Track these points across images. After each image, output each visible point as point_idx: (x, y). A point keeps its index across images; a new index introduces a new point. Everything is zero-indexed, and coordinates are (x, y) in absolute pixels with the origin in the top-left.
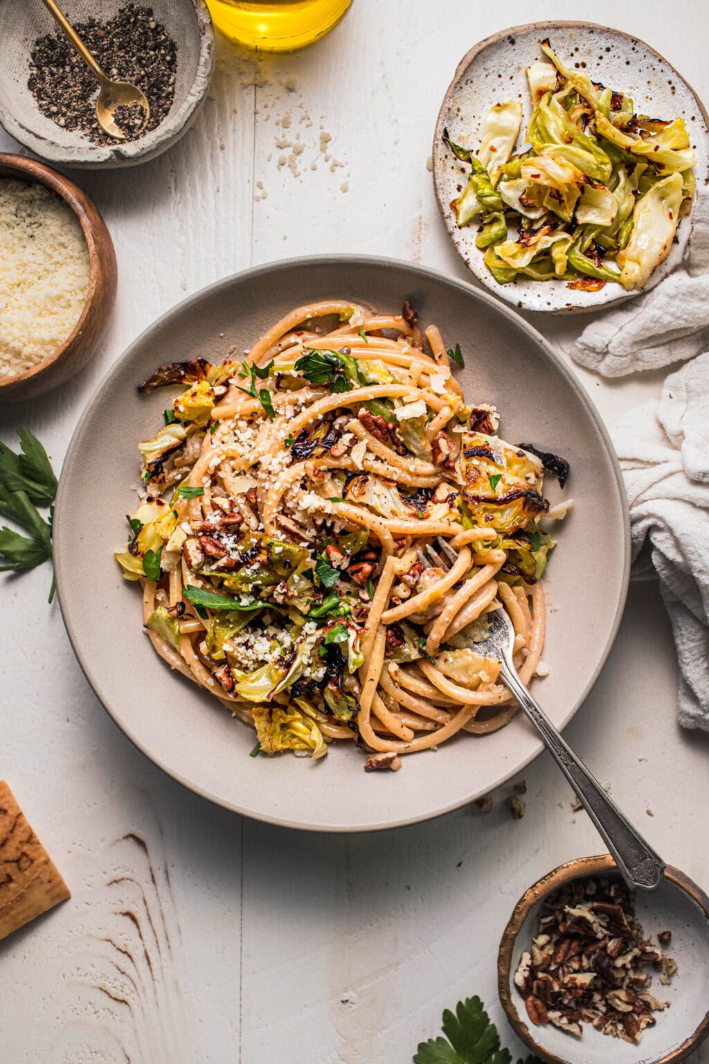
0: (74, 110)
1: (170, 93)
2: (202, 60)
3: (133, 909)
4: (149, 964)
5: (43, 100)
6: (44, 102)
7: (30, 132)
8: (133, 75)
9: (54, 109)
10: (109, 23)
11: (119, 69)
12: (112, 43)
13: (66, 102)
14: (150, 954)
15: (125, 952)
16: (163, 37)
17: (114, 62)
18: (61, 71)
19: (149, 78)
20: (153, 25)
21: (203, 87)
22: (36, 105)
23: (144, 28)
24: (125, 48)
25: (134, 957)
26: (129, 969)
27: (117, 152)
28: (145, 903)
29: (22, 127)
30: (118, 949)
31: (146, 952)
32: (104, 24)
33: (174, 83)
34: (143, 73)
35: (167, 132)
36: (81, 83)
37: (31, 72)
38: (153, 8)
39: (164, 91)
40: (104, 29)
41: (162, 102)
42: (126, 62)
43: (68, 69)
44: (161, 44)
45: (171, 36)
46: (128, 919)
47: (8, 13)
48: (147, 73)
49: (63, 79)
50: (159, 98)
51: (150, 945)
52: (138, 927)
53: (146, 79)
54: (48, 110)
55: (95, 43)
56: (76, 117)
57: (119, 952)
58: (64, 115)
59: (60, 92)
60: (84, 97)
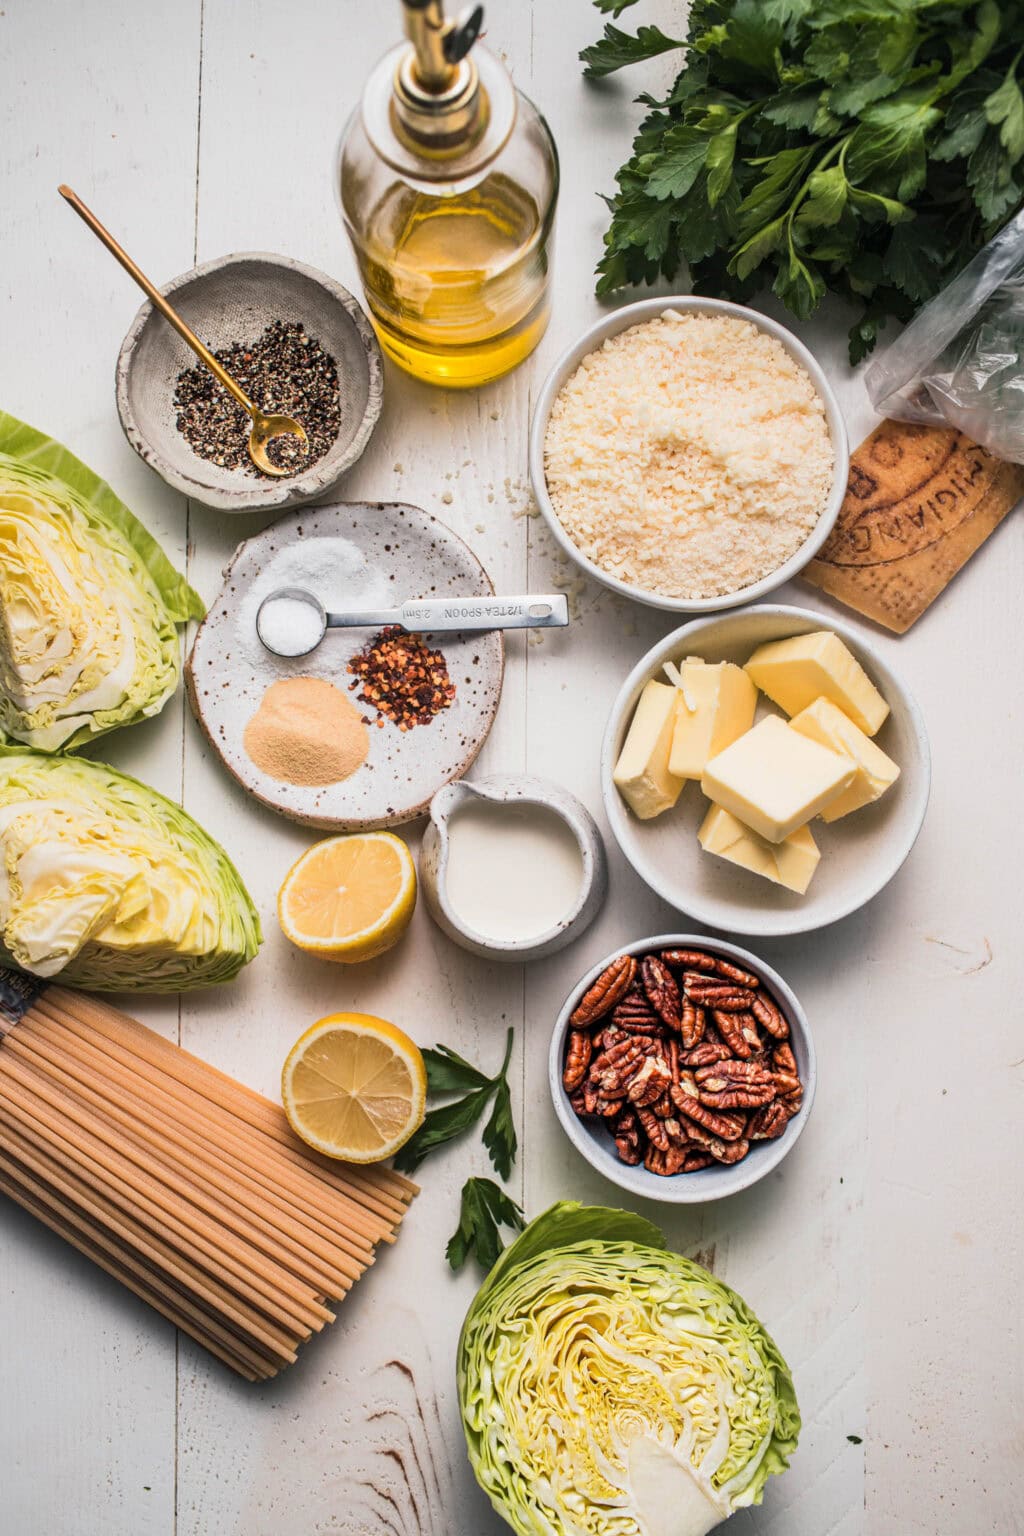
0: (232, 445)
1: (336, 413)
2: (373, 379)
3: (397, 1448)
4: (416, 1510)
5: (196, 440)
6: (198, 443)
7: (195, 482)
8: (289, 397)
9: (210, 449)
10: (255, 346)
11: (273, 394)
12: (261, 365)
13: (221, 438)
14: (416, 1499)
15: (388, 1498)
16: (319, 354)
17: (266, 386)
18: (209, 404)
19: (308, 399)
20: (305, 341)
21: (378, 408)
22: (190, 447)
23: (295, 345)
24: (276, 369)
25: (399, 1503)
26: (394, 1518)
27: (295, 491)
28: (411, 1440)
29: (186, 478)
30: (380, 1494)
31: (412, 1497)
32: (249, 347)
33: (338, 401)
34: (301, 394)
35: (346, 462)
36: (234, 415)
37: (177, 412)
38: (304, 323)
39: (328, 411)
40: (250, 352)
41: (328, 424)
42: (280, 384)
43: (215, 400)
44: (317, 360)
45: (328, 351)
46: (391, 1459)
47: (149, 356)
48: (305, 394)
49: (213, 412)
50: (324, 419)
51: (417, 1490)
52: (403, 1468)
53: (305, 400)
54: (204, 450)
55: (243, 368)
56: (235, 454)
57: (381, 1498)
58: (222, 453)
59: (212, 428)
60: (239, 430)
